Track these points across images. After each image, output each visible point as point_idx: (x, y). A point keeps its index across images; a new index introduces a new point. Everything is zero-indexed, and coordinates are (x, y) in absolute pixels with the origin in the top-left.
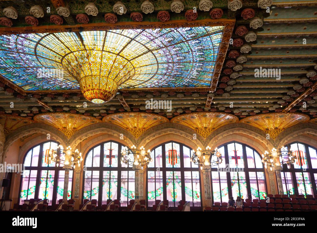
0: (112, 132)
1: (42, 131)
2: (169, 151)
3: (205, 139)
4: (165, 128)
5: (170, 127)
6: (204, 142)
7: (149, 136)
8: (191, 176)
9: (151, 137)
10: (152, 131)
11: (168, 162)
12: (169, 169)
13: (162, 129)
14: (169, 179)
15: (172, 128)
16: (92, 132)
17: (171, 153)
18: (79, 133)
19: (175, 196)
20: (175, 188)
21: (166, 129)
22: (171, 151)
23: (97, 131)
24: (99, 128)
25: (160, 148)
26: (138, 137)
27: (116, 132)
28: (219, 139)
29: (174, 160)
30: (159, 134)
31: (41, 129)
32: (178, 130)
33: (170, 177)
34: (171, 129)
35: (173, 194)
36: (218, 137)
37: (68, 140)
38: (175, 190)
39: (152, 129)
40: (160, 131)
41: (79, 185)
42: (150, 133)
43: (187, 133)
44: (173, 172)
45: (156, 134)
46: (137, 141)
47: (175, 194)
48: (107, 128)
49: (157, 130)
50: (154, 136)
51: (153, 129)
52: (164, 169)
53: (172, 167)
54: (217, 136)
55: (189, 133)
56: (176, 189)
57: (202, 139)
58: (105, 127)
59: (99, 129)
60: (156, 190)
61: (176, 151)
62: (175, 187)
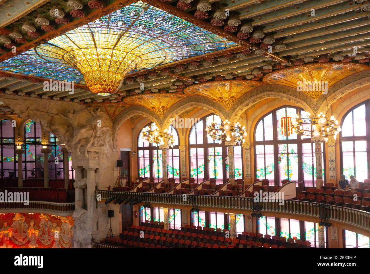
0: (201, 106)
1: (139, 113)
2: (282, 119)
3: (316, 100)
4: (261, 92)
5: (267, 91)
6: (313, 105)
7: (241, 106)
8: (311, 149)
9: (244, 106)
10: (246, 99)
11: (281, 133)
12: (282, 142)
13: (257, 94)
14: (283, 154)
15: (270, 91)
16: (182, 108)
17: (285, 121)
18: (170, 111)
19: (289, 173)
20: (289, 165)
21: (262, 94)
22: (285, 119)
23: (186, 107)
24: (188, 102)
25: (270, 116)
26: (228, 108)
27: (205, 105)
28: (337, 98)
29: (289, 130)
30: (254, 101)
31: (138, 111)
32: (277, 93)
33: (283, 152)
34: (268, 92)
35: (287, 172)
36: (336, 95)
37: (161, 119)
38: (289, 166)
39: (244, 96)
40: (255, 97)
41: (185, 163)
42: (242, 101)
43: (290, 95)
44: (287, 145)
45: (250, 102)
46: (229, 113)
47: (290, 172)
48: (196, 101)
49: (252, 96)
50: (248, 105)
51: (247, 96)
52: (276, 142)
53: (285, 138)
54: (333, 94)
55: (293, 95)
56: (291, 165)
57: (311, 101)
58: (194, 101)
59: (188, 104)
60: (266, 167)
61: (291, 118)
62: (289, 163)
